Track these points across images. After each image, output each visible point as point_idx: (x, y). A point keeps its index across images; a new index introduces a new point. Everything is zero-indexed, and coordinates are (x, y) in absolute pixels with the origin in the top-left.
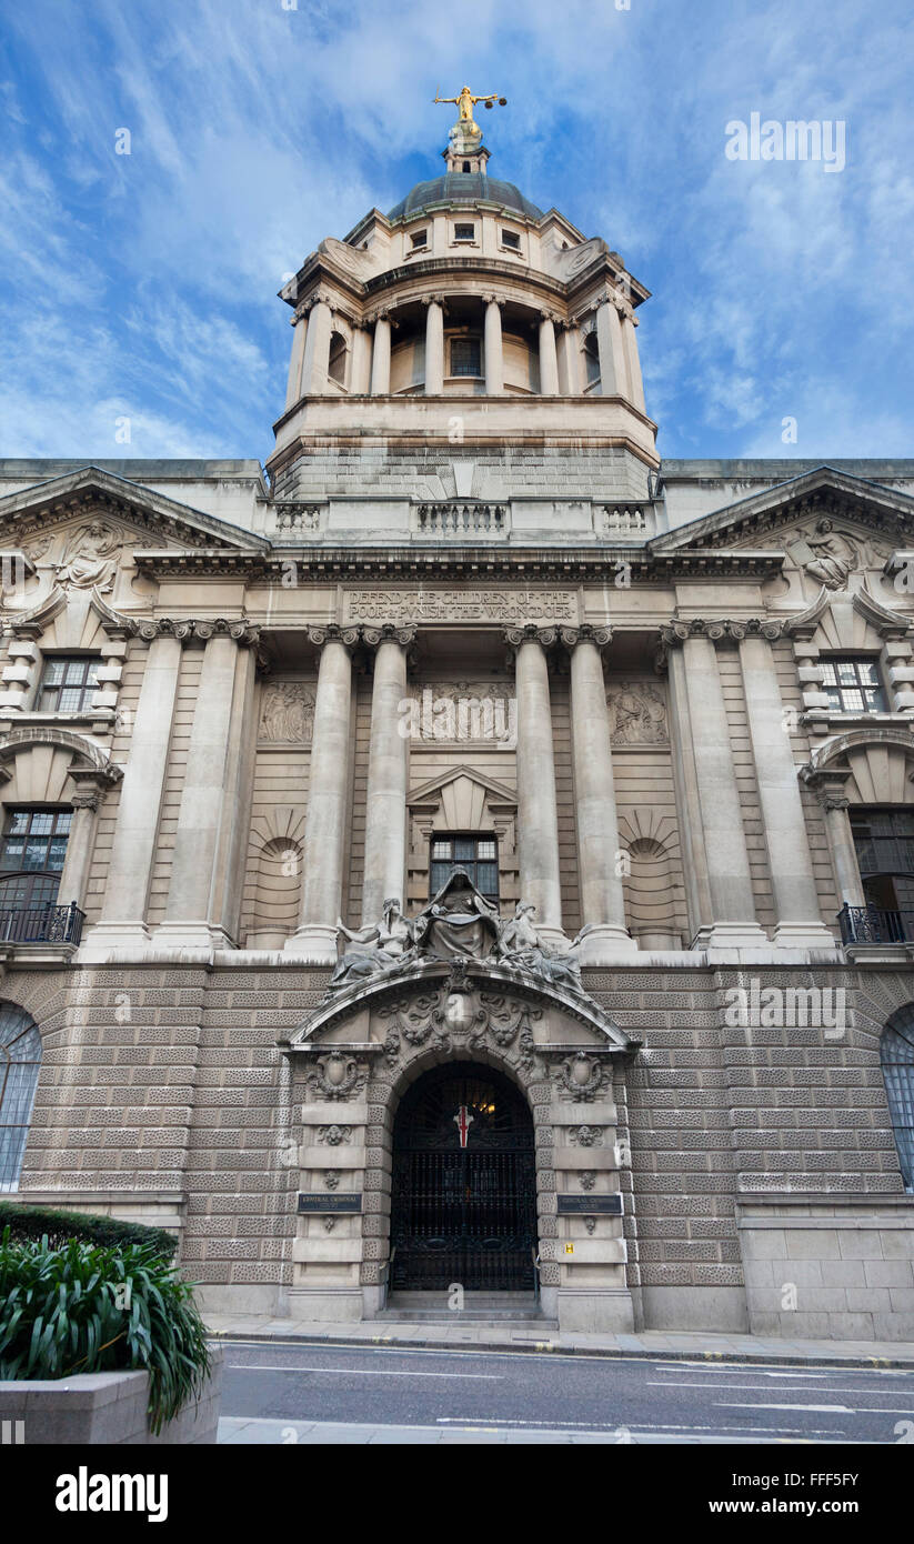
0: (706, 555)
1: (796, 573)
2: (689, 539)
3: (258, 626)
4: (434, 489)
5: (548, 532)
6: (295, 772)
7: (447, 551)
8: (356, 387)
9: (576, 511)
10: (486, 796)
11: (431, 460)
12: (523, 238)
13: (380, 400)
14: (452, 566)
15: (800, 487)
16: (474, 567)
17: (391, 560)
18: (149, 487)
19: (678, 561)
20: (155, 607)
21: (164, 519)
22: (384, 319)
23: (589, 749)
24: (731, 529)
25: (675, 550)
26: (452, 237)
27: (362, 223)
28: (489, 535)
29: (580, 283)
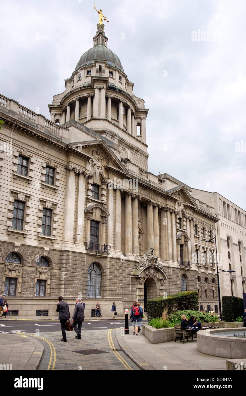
5: (154, 182)
9: (156, 179)
11: (124, 147)
16: (149, 188)
18: (111, 149)
21: (112, 158)
29: (140, 110)
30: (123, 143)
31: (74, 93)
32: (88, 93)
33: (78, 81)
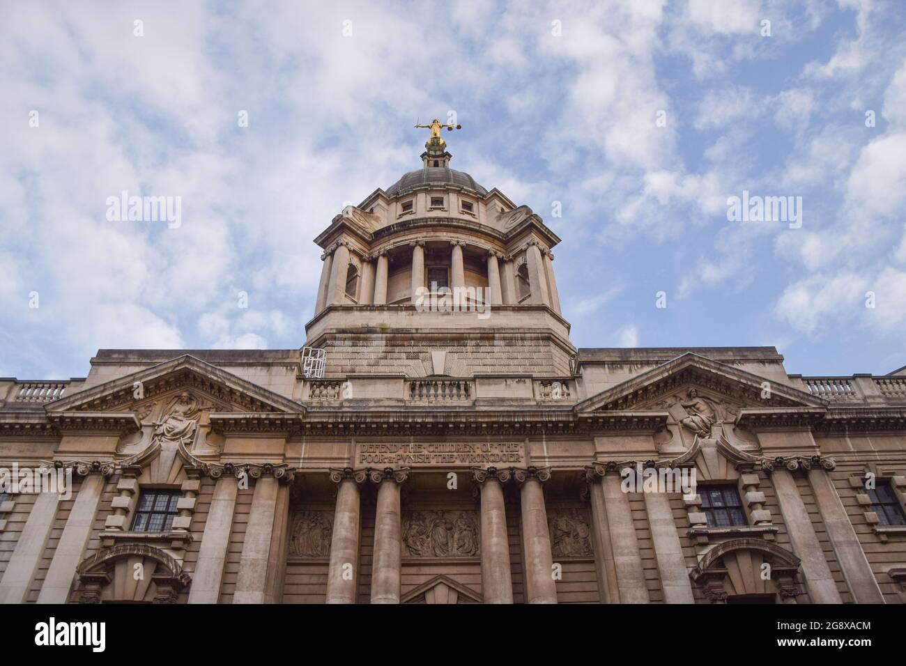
0: (615, 414)
1: (676, 427)
2: (602, 404)
3: (294, 469)
4: (418, 370)
5: (502, 400)
6: (314, 580)
7: (431, 414)
8: (363, 300)
9: (521, 385)
10: (458, 598)
11: (416, 349)
12: (475, 206)
13: (381, 308)
14: (435, 425)
15: (674, 367)
16: (451, 426)
17: (391, 420)
18: (223, 368)
19: (595, 419)
20: (222, 454)
21: (232, 391)
22: (384, 255)
23: (537, 561)
24: (630, 397)
25: (593, 412)
26: (429, 205)
27: (370, 197)
28: (459, 402)
29: (515, 233)
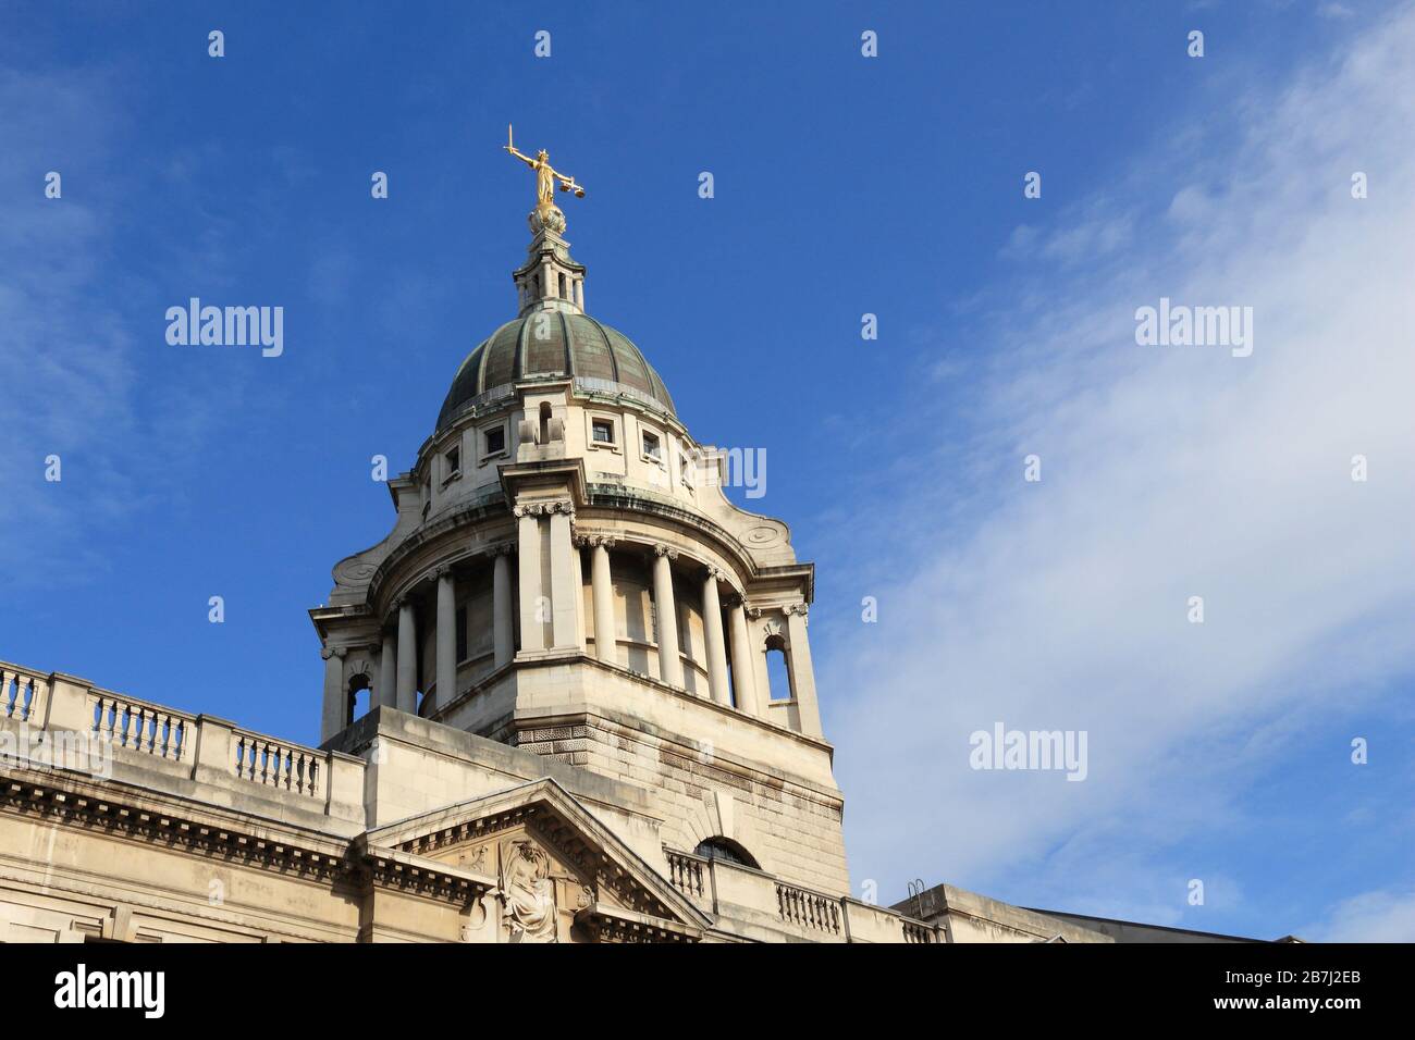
21: (610, 863)
22: (607, 548)
29: (773, 576)
30: (691, 758)
31: (426, 545)
32: (491, 541)
33: (447, 483)
